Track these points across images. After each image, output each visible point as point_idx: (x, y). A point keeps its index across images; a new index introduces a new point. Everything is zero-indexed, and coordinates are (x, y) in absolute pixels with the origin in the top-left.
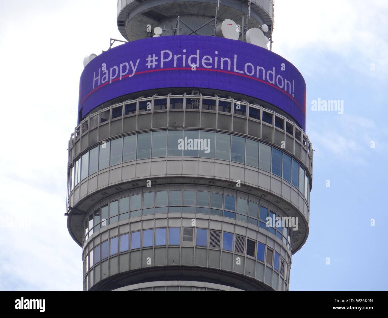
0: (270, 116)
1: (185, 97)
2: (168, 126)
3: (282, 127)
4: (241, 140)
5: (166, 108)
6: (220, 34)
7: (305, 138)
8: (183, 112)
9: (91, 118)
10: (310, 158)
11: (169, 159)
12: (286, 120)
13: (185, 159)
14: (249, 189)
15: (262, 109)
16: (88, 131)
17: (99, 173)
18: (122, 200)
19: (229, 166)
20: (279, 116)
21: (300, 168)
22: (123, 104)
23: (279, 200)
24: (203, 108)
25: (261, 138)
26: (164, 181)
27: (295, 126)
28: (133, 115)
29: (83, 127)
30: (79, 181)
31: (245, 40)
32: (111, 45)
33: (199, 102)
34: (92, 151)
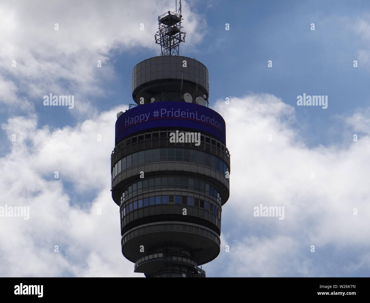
0: (209, 139)
2: (159, 146)
3: (215, 145)
5: (158, 137)
6: (183, 100)
7: (227, 149)
9: (122, 143)
10: (229, 159)
11: (161, 162)
12: (217, 141)
13: (168, 162)
14: (200, 175)
16: (120, 150)
17: (126, 170)
19: (190, 165)
20: (213, 139)
22: (137, 136)
23: (215, 180)
26: (159, 173)
27: (221, 144)
28: (143, 141)
29: (118, 147)
30: (117, 174)
31: (195, 102)
32: (130, 107)
34: (122, 159)
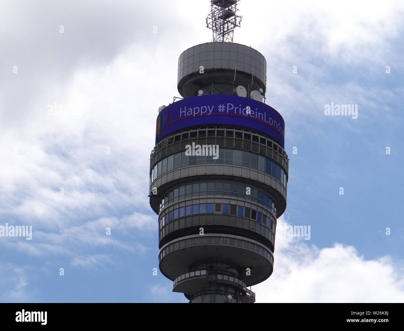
0: (265, 140)
1: (216, 130)
3: (271, 147)
4: (248, 154)
5: (205, 136)
6: (236, 94)
7: (284, 153)
8: (215, 138)
9: (163, 142)
10: (287, 164)
11: (207, 165)
12: (273, 142)
14: (253, 181)
15: (260, 136)
16: (161, 149)
17: (167, 173)
18: (181, 188)
19: (241, 168)
20: (270, 140)
21: (282, 170)
22: (181, 134)
23: (270, 188)
24: (226, 136)
25: (259, 152)
26: (204, 177)
27: (279, 146)
28: (187, 140)
29: (159, 147)
30: (156, 178)
31: (250, 97)
32: (174, 100)
33: (224, 132)
34: (163, 160)
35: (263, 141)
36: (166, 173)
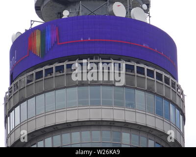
0: (152, 72)
1: (89, 61)
2: (77, 83)
3: (161, 80)
4: (132, 91)
6: (112, 14)
7: (179, 87)
9: (20, 80)
10: (183, 101)
11: (79, 108)
12: (164, 74)
13: (91, 107)
14: (140, 127)
15: (146, 67)
16: (18, 90)
17: (28, 121)
18: (46, 140)
19: (124, 111)
20: (159, 71)
22: (43, 69)
23: (162, 134)
25: (146, 89)
26: (77, 124)
27: (171, 78)
28: (51, 76)
29: (14, 86)
30: (13, 127)
31: (130, 16)
32: (32, 25)
34: (22, 105)
35: (150, 73)
36: (26, 121)
